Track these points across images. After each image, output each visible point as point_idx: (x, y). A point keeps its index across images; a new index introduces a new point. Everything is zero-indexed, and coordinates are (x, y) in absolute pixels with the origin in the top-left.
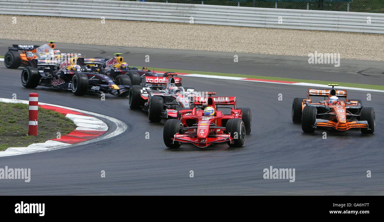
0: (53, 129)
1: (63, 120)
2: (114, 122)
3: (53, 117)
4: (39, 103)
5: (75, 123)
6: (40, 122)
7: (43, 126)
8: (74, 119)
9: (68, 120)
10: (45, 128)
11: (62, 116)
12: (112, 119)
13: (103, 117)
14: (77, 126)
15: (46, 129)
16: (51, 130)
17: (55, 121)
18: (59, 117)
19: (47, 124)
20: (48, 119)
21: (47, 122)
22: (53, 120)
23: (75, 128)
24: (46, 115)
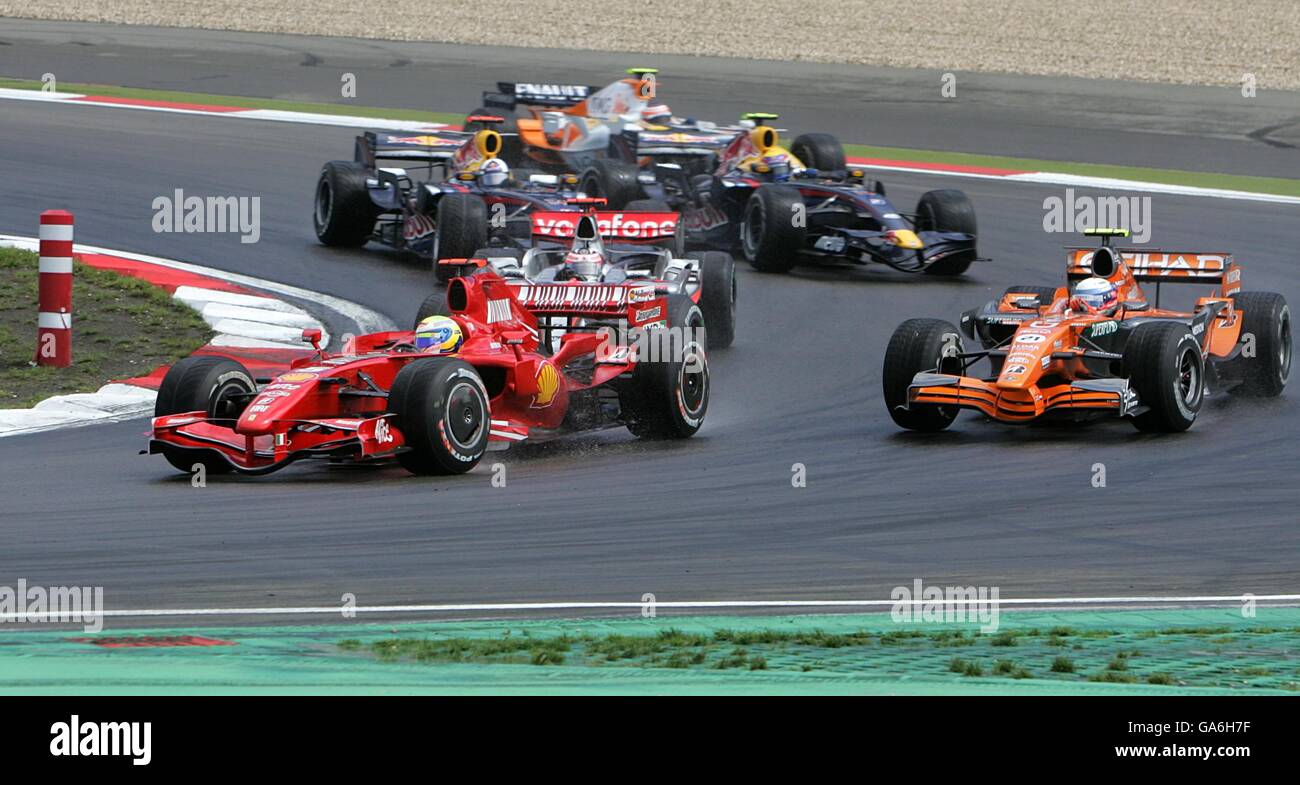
0: (127, 343)
1: (165, 312)
2: (349, 318)
3: (128, 299)
4: (77, 248)
5: (207, 321)
6: (81, 316)
7: (91, 332)
8: (203, 307)
9: (182, 309)
10: (97, 338)
11: (158, 294)
12: (345, 306)
13: (311, 299)
14: (214, 334)
15: (103, 342)
16: (120, 347)
17: (133, 314)
18: (149, 300)
19: (104, 322)
20: (108, 307)
21: (104, 315)
22: (126, 310)
23: (208, 341)
24: (102, 291)
